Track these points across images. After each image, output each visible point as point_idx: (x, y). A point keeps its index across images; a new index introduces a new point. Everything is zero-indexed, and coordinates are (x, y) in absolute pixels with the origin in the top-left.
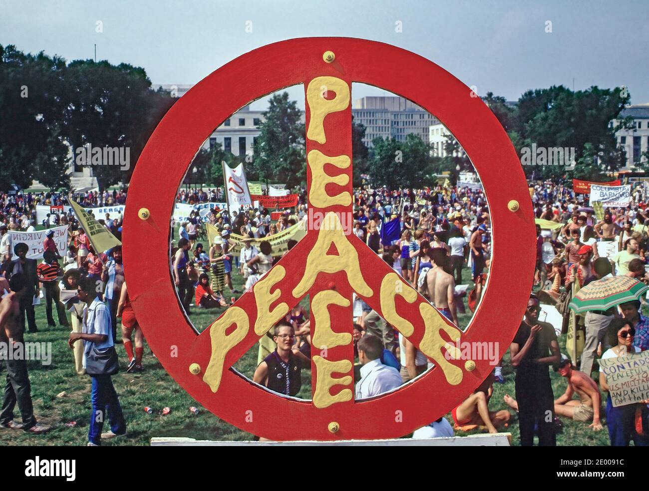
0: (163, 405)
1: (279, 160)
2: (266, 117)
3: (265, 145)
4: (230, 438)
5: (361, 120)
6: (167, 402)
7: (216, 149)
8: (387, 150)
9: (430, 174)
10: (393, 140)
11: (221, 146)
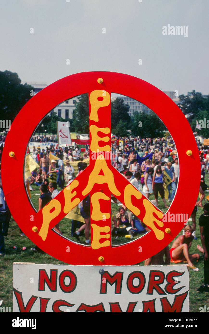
0: (23, 246)
1: (86, 121)
2: (79, 100)
3: (78, 114)
4: (56, 263)
5: (128, 102)
6: (25, 244)
7: (54, 115)
8: (140, 118)
9: (162, 131)
10: (143, 113)
11: (56, 113)
